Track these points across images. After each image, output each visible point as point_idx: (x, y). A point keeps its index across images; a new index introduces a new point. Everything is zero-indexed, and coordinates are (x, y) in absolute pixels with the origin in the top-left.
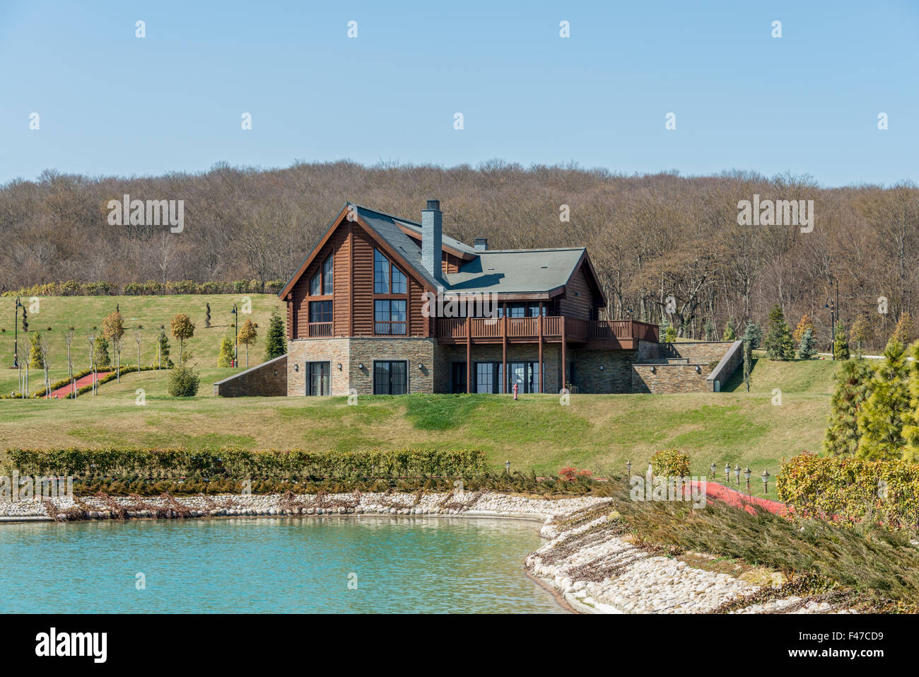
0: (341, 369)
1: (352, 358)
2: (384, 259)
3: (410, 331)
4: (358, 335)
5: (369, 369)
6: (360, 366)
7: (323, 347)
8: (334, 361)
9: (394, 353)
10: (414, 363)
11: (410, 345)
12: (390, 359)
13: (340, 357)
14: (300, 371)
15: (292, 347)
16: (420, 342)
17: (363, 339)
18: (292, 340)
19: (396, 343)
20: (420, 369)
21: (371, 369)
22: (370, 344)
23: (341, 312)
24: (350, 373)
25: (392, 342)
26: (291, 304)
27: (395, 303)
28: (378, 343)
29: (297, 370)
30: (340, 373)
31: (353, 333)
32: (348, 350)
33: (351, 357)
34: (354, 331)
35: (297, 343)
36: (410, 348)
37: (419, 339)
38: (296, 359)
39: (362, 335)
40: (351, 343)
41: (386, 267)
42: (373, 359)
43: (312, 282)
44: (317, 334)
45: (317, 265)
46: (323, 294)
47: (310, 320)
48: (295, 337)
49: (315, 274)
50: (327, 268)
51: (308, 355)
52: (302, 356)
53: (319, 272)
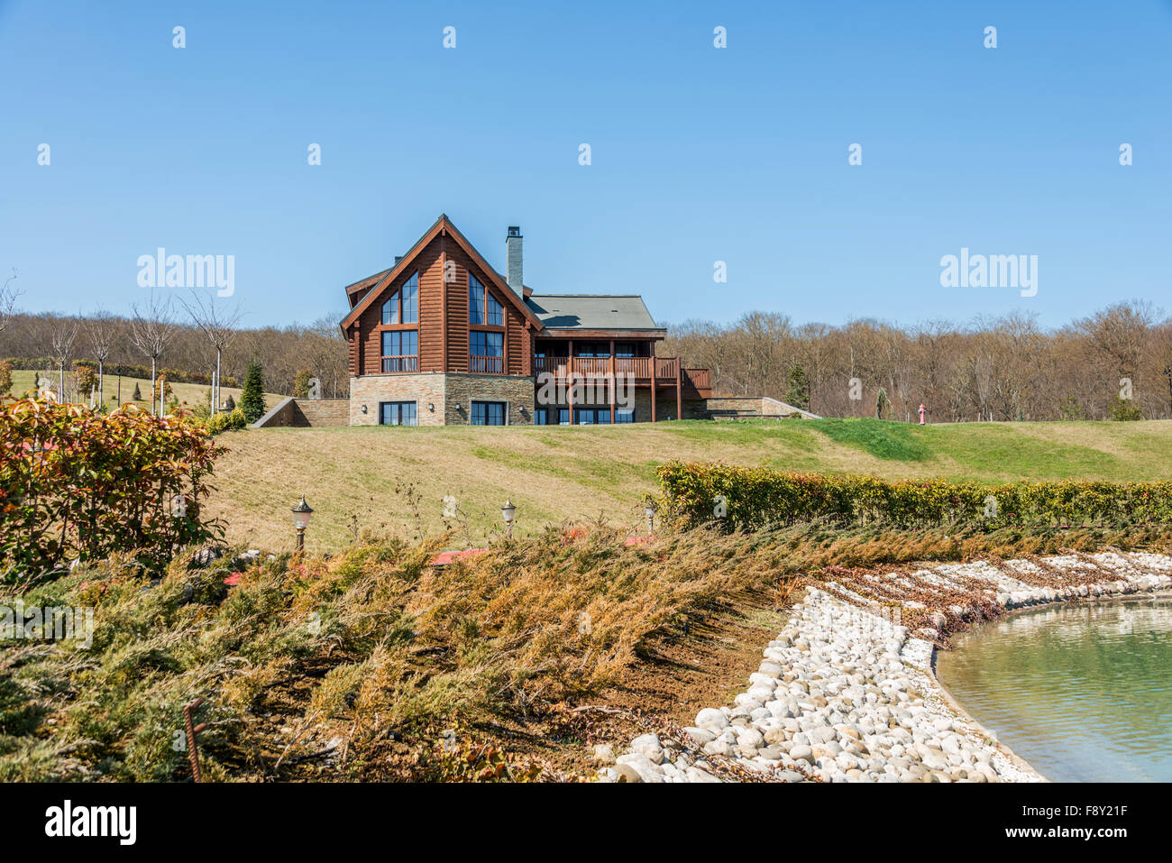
0: (432, 411)
1: (448, 397)
2: (479, 285)
3: (509, 369)
4: (454, 370)
5: (467, 410)
6: (458, 407)
7: (405, 384)
8: (422, 400)
9: (494, 392)
10: (514, 404)
11: (509, 384)
12: (489, 399)
13: (430, 396)
14: (369, 411)
15: (357, 384)
16: (520, 382)
17: (460, 375)
18: (358, 377)
19: (495, 382)
20: (521, 412)
21: (469, 410)
22: (467, 381)
23: (429, 343)
24: (446, 414)
25: (490, 380)
26: (357, 334)
27: (491, 337)
28: (475, 381)
29: (365, 412)
30: (432, 414)
31: (447, 370)
32: (444, 387)
33: (446, 396)
34: (448, 366)
35: (365, 380)
36: (510, 387)
37: (519, 378)
38: (363, 400)
39: (459, 370)
40: (447, 380)
41: (479, 293)
42: (471, 399)
43: (386, 307)
44: (392, 370)
45: (395, 287)
46: (402, 322)
47: (382, 354)
48: (361, 372)
49: (389, 298)
50: (406, 290)
51: (382, 393)
52: (374, 394)
53: (396, 296)
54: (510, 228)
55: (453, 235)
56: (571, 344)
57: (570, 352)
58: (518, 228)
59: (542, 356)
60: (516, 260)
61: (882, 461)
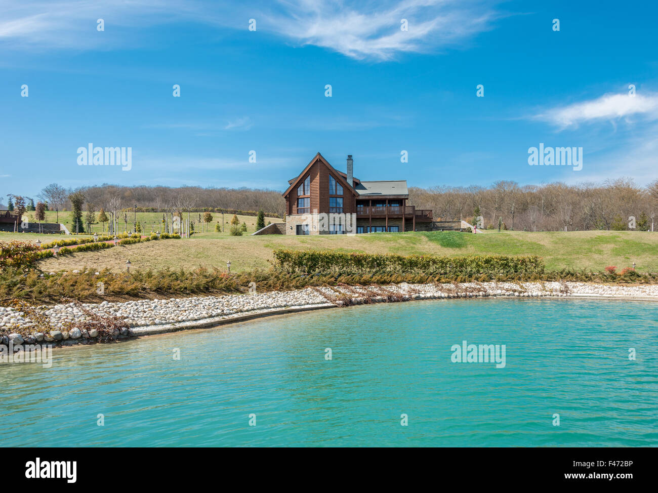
2: (333, 179)
3: (345, 212)
15: (289, 219)
18: (289, 216)
23: (314, 202)
26: (288, 199)
27: (338, 199)
29: (292, 229)
31: (320, 212)
35: (291, 217)
38: (291, 224)
41: (334, 182)
43: (299, 189)
44: (301, 213)
45: (301, 182)
46: (304, 194)
47: (298, 207)
48: (290, 213)
49: (300, 186)
50: (306, 183)
51: (297, 221)
52: (294, 222)
53: (302, 185)
54: (349, 156)
55: (322, 160)
56: (370, 201)
57: (370, 205)
58: (351, 156)
59: (362, 206)
60: (350, 168)
61: (443, 248)
